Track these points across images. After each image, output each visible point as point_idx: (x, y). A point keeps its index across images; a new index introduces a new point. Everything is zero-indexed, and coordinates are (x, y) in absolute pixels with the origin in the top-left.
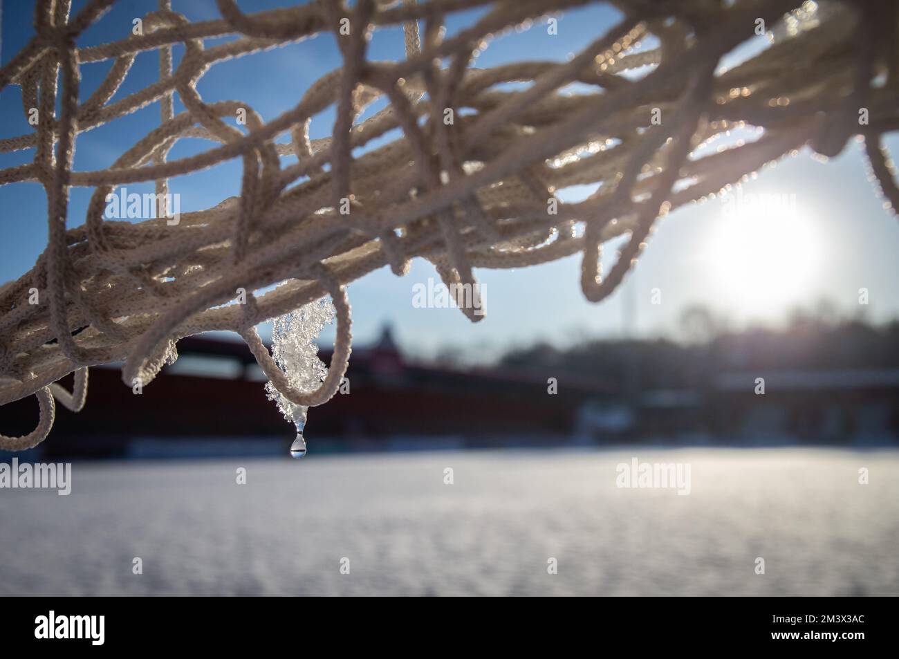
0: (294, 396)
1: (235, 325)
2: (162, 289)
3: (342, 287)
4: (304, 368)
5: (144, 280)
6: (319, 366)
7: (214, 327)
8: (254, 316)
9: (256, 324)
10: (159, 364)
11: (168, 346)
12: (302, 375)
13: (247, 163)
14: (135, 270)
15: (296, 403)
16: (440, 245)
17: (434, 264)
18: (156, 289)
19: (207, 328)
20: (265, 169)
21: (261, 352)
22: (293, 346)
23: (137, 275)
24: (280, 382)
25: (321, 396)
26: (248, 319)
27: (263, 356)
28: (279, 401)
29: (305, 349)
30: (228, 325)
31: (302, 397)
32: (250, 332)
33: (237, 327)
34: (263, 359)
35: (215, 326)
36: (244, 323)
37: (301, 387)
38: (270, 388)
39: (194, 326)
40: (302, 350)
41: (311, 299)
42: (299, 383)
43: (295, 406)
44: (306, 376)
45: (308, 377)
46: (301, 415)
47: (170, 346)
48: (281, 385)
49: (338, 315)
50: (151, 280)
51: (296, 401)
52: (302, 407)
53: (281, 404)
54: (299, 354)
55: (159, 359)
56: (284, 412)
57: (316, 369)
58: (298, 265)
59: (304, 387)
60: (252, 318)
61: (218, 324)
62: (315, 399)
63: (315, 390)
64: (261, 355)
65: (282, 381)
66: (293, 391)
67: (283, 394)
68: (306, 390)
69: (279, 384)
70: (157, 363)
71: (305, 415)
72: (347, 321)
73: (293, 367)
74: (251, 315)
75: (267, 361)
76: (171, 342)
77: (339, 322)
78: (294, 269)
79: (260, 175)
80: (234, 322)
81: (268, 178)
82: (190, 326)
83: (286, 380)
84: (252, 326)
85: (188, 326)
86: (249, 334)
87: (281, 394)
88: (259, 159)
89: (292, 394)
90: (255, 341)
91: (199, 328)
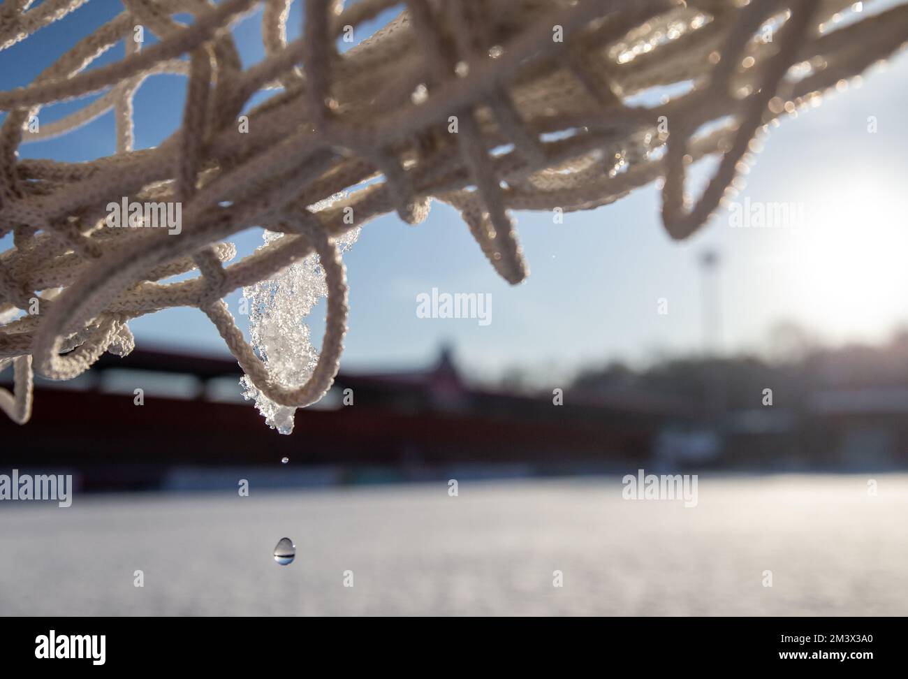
0: (276, 394)
1: (195, 298)
2: (95, 249)
3: (332, 240)
4: (290, 356)
5: (71, 236)
6: (310, 353)
7: (169, 302)
8: (219, 284)
9: (222, 296)
10: (96, 351)
11: (111, 329)
12: (287, 366)
13: (195, 65)
14: (58, 223)
15: (280, 403)
16: (462, 176)
17: (460, 209)
18: (87, 249)
19: (160, 303)
20: (220, 74)
21: (234, 335)
22: (276, 326)
23: (61, 229)
24: (259, 376)
25: (310, 392)
26: (212, 290)
27: (236, 341)
28: (257, 400)
29: (291, 330)
30: (187, 298)
31: (286, 395)
32: (215, 307)
33: (199, 301)
34: (237, 345)
35: (170, 300)
36: (207, 295)
37: (286, 381)
38: (247, 383)
39: (143, 300)
40: (287, 330)
41: (292, 258)
42: (283, 375)
43: (278, 406)
44: (291, 365)
45: (294, 368)
46: (285, 419)
47: (114, 328)
48: (260, 379)
49: (328, 280)
50: (79, 236)
51: (280, 400)
52: (288, 408)
53: (261, 404)
54: (283, 337)
55: (96, 345)
56: (266, 415)
57: (304, 357)
58: (266, 205)
59: (289, 382)
60: (216, 287)
61: (174, 297)
62: (302, 396)
63: (303, 384)
64: (233, 339)
65: (261, 375)
66: (276, 387)
67: (263, 392)
68: (291, 385)
69: (257, 378)
70: (92, 350)
71: (291, 418)
72: (341, 287)
73: (276, 355)
74: (216, 283)
75: (241, 348)
76: (116, 325)
77: (330, 288)
78: (260, 211)
79: (214, 81)
80: (194, 294)
81: (224, 86)
82: (139, 302)
83: (267, 374)
84: (218, 299)
85: (137, 302)
86: (215, 310)
87: (261, 392)
88: (213, 62)
89: (274, 391)
90: (224, 320)
91: (151, 303)
